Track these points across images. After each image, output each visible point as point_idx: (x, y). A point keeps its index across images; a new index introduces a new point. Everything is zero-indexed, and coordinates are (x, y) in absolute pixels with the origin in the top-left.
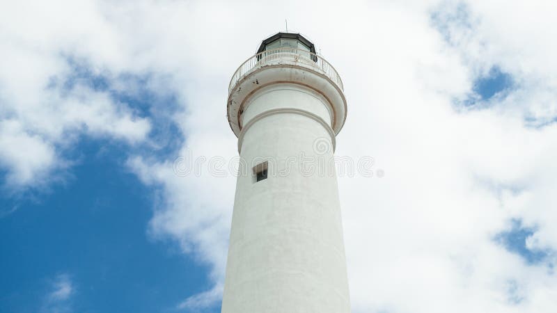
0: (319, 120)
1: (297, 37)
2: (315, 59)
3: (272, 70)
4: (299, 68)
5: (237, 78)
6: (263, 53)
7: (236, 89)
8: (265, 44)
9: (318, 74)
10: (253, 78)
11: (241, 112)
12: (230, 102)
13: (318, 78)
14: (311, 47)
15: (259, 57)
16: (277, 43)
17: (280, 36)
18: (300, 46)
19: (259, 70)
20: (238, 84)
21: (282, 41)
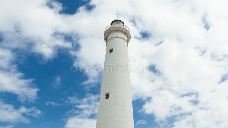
0: (125, 39)
1: (120, 21)
2: (124, 26)
3: (114, 28)
4: (120, 27)
5: (106, 30)
6: (112, 24)
7: (106, 32)
8: (113, 22)
9: (124, 29)
10: (110, 30)
11: (107, 37)
12: (104, 35)
13: (124, 30)
14: (123, 23)
15: (111, 25)
16: (115, 22)
17: (116, 20)
18: (120, 23)
19: (111, 28)
20: (106, 31)
21: (117, 21)
